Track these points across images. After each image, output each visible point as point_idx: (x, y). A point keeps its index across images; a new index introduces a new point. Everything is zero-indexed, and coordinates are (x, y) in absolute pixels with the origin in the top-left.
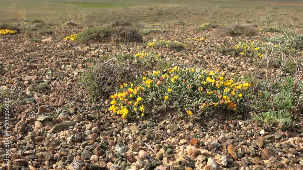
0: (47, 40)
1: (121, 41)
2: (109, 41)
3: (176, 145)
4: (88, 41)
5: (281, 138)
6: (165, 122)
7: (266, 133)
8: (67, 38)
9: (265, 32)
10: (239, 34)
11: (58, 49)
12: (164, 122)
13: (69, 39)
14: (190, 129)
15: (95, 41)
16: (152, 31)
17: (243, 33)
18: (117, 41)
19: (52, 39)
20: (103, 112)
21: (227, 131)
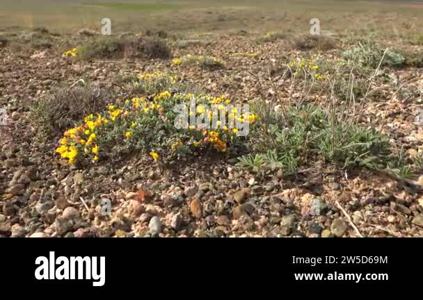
0: (38, 55)
1: (138, 57)
2: (122, 57)
3: (122, 200)
4: (92, 56)
5: (272, 190)
6: (127, 169)
7: (256, 182)
8: (67, 53)
9: (350, 44)
10: (310, 48)
11: (47, 68)
12: (124, 168)
13: (70, 55)
14: (154, 178)
15: (103, 57)
16: (191, 43)
17: (316, 46)
18: (133, 57)
19: (46, 54)
20: (50, 155)
21: (205, 180)
